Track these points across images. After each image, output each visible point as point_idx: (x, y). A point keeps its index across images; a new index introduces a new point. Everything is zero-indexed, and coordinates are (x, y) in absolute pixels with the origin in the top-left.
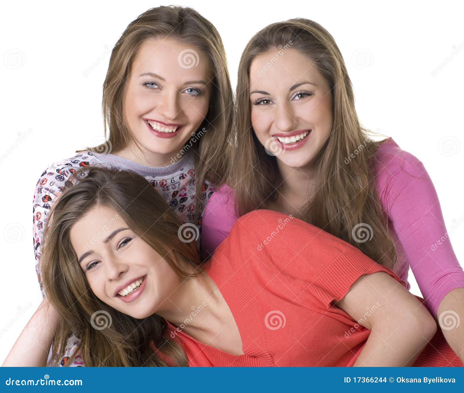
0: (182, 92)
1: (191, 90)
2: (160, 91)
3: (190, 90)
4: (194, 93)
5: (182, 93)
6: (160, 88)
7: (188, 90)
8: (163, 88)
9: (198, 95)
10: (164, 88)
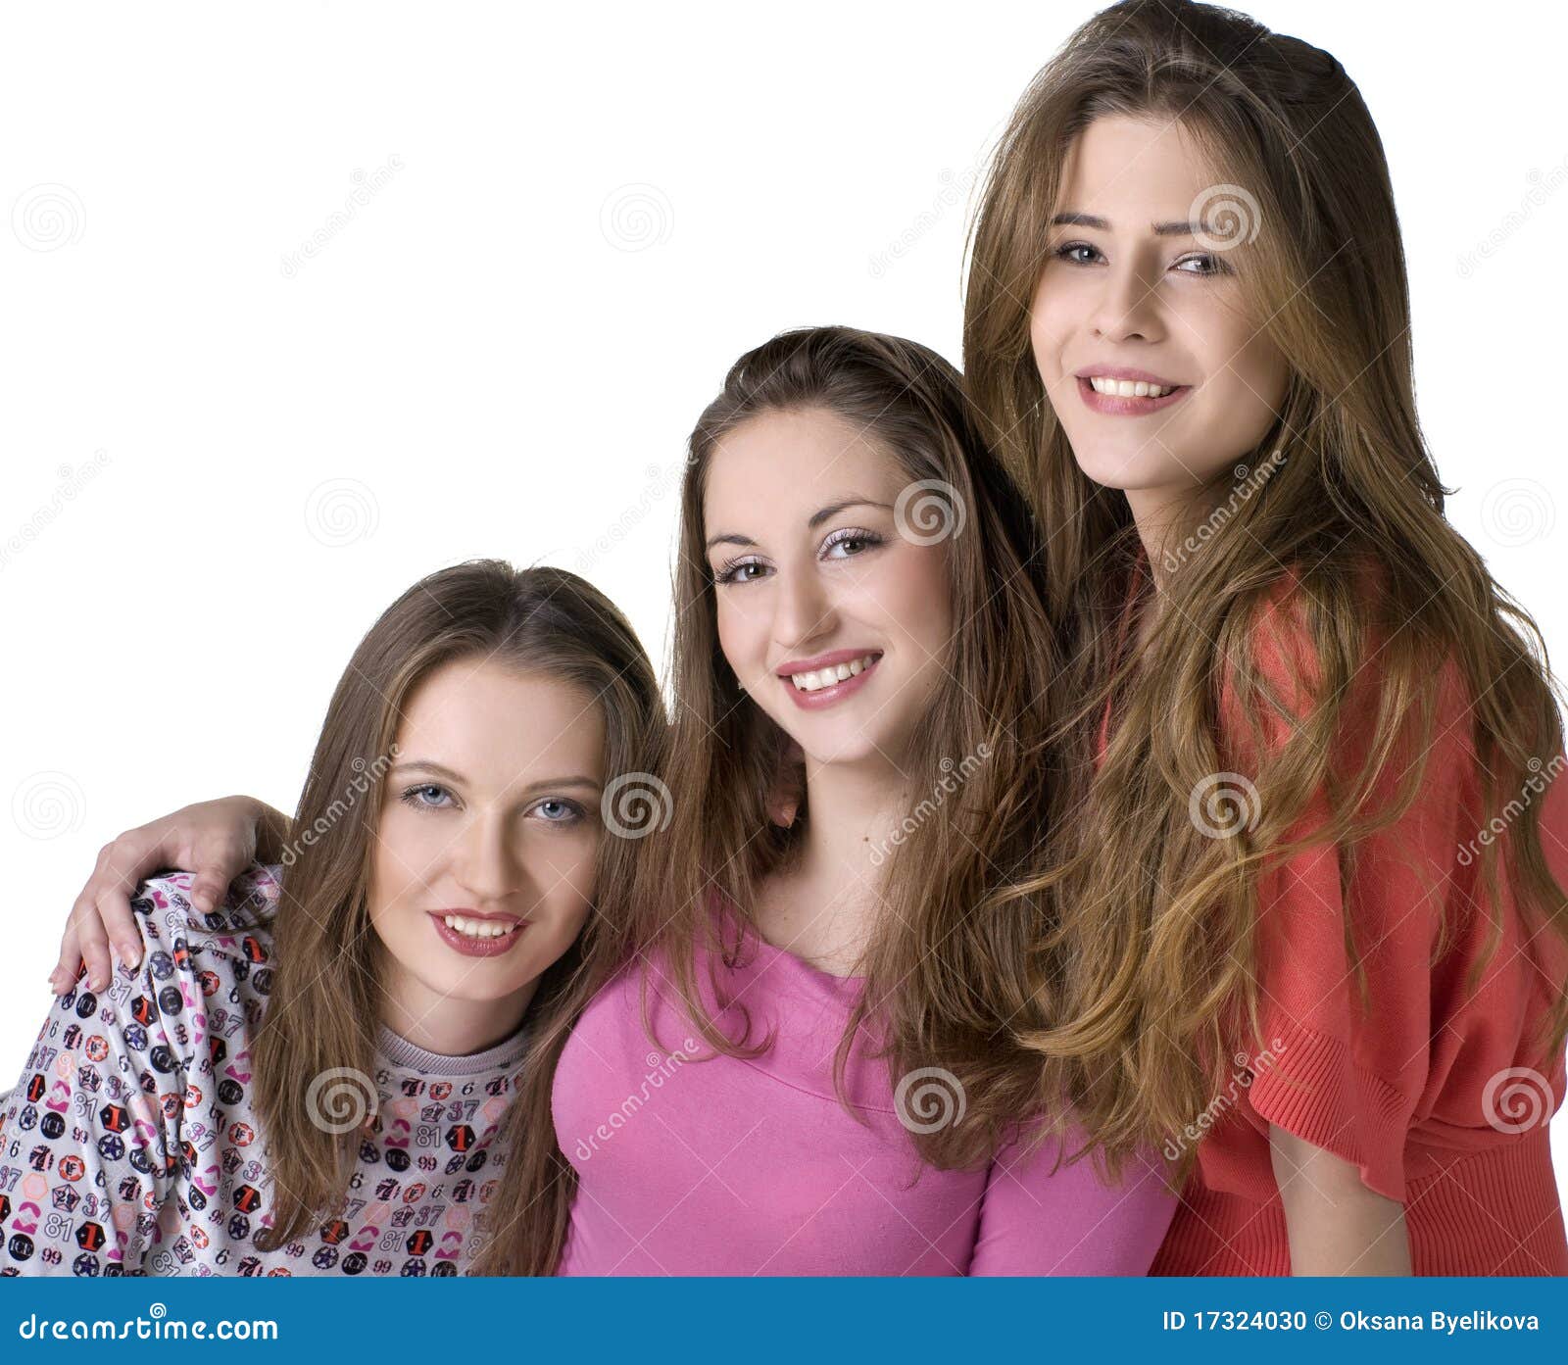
0: (524, 813)
1: (554, 807)
2: (456, 812)
3: (548, 806)
4: (564, 815)
5: (526, 816)
6: (458, 804)
7: (544, 804)
8: (464, 804)
9: (574, 822)
10: (468, 804)
